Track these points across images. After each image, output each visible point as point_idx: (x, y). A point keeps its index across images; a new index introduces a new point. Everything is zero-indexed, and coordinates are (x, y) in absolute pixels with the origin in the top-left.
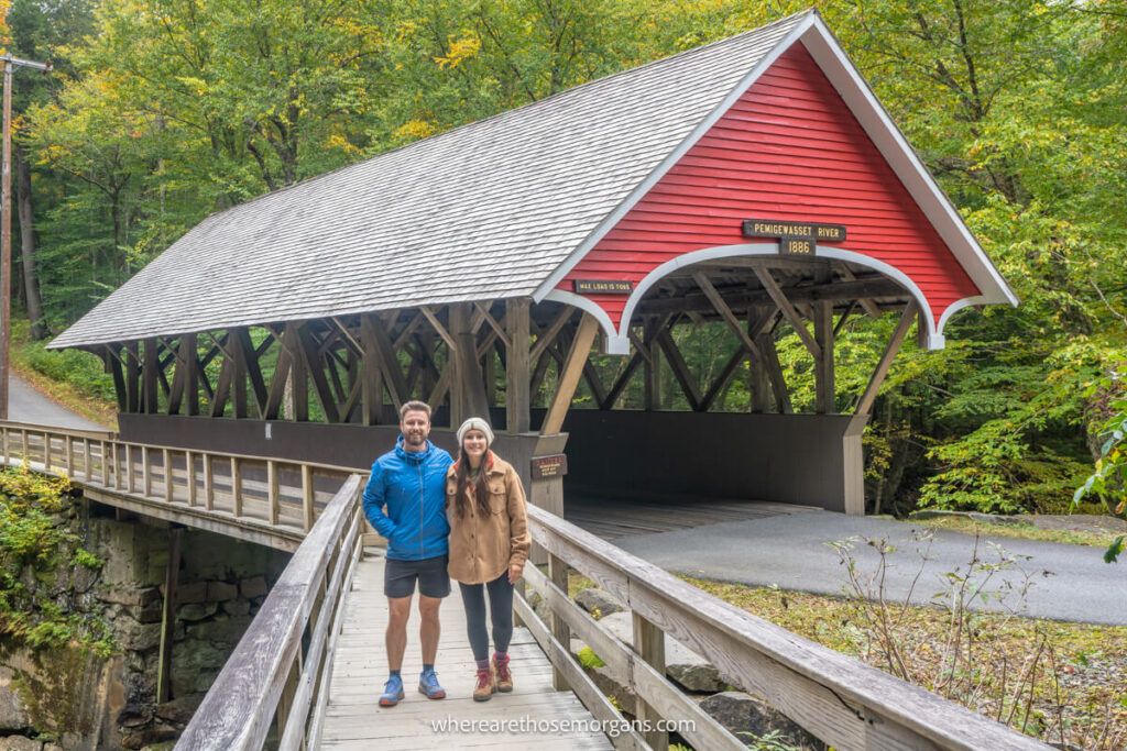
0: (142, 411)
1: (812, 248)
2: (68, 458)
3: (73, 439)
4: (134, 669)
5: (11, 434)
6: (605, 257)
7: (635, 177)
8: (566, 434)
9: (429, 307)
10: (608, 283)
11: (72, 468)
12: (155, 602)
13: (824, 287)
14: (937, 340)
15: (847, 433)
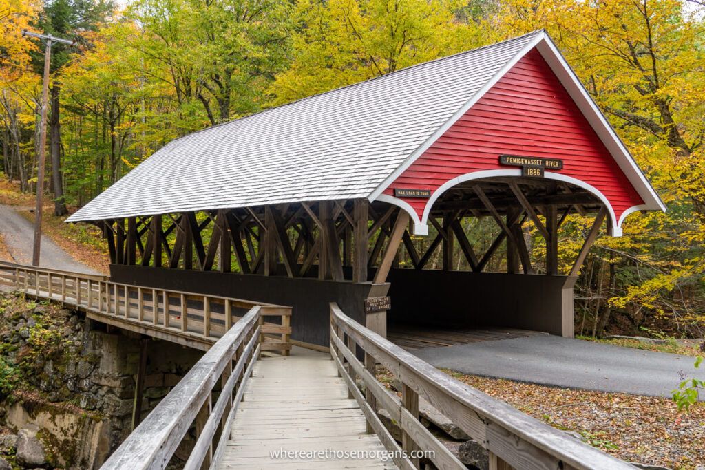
0: (126, 263)
1: (542, 173)
2: (77, 292)
3: (80, 279)
4: (115, 428)
5: (41, 276)
6: (415, 175)
7: (433, 127)
8: (389, 283)
9: (306, 202)
10: (416, 191)
11: (79, 299)
12: (130, 386)
13: (553, 196)
14: (617, 231)
15: (564, 287)
